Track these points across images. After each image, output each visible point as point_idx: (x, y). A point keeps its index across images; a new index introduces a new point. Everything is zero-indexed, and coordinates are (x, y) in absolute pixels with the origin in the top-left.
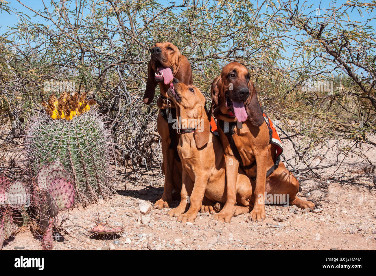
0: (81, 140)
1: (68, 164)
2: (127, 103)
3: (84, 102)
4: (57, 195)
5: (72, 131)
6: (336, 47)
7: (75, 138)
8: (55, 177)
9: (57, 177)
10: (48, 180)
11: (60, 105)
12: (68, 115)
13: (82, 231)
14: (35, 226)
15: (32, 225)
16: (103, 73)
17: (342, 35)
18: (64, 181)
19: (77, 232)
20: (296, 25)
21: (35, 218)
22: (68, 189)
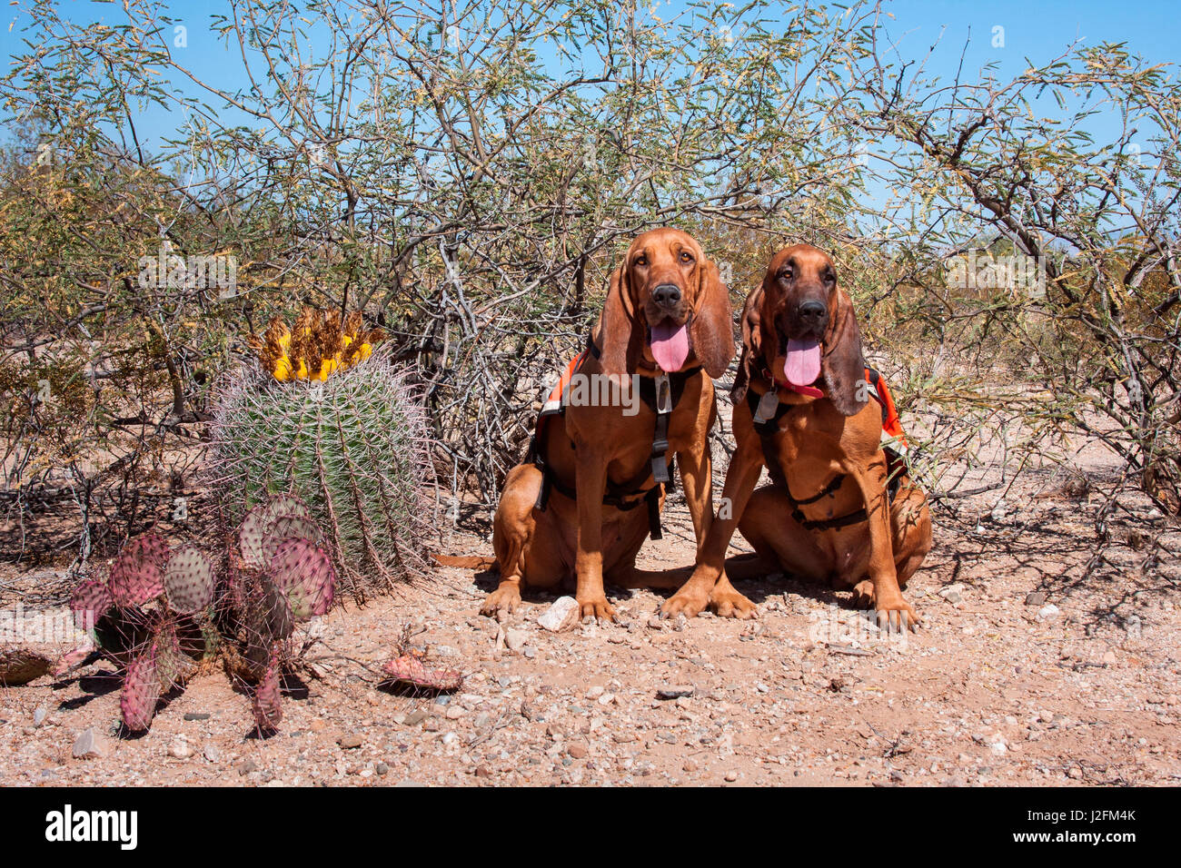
0: (350, 434)
1: (318, 496)
2: (465, 335)
3: (355, 335)
4: (289, 582)
5: (325, 410)
6: (998, 187)
7: (333, 429)
8: (285, 534)
9: (290, 535)
10: (267, 543)
11: (295, 345)
12: (316, 369)
13: (356, 670)
14: (237, 660)
15: (228, 656)
16: (405, 254)
17: (1014, 159)
18: (308, 546)
19: (343, 673)
20: (898, 131)
21: (234, 637)
22: (316, 566)
